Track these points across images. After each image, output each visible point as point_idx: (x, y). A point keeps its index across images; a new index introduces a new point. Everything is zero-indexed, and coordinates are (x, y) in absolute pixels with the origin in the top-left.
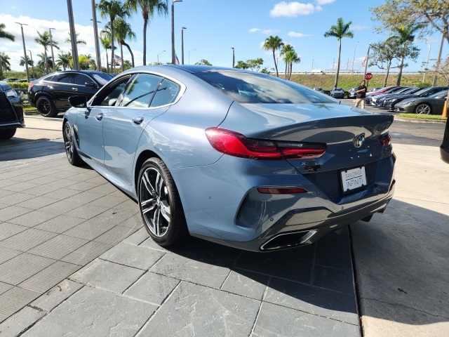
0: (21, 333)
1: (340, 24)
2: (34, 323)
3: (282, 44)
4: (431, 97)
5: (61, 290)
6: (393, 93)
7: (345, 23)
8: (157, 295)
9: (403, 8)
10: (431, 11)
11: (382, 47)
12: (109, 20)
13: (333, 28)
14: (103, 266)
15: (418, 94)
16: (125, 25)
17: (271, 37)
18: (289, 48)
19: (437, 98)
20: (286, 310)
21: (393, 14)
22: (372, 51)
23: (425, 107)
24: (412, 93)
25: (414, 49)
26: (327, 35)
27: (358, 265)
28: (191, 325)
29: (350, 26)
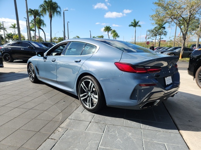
0: (52, 148)
1: (135, 22)
2: (55, 145)
3: (111, 29)
4: (174, 51)
5: (59, 131)
6: (158, 50)
7: (137, 21)
8: (100, 130)
9: (162, 16)
10: (173, 17)
11: (153, 31)
12: (34, 18)
13: (132, 23)
14: (72, 121)
15: (169, 50)
16: (41, 20)
17: (107, 26)
18: (114, 31)
19: (177, 51)
20: (152, 131)
21: (158, 18)
22: (148, 33)
23: (172, 55)
24: (166, 50)
25: (165, 32)
26: (130, 26)
27: (171, 114)
28: (119, 139)
29: (139, 22)
